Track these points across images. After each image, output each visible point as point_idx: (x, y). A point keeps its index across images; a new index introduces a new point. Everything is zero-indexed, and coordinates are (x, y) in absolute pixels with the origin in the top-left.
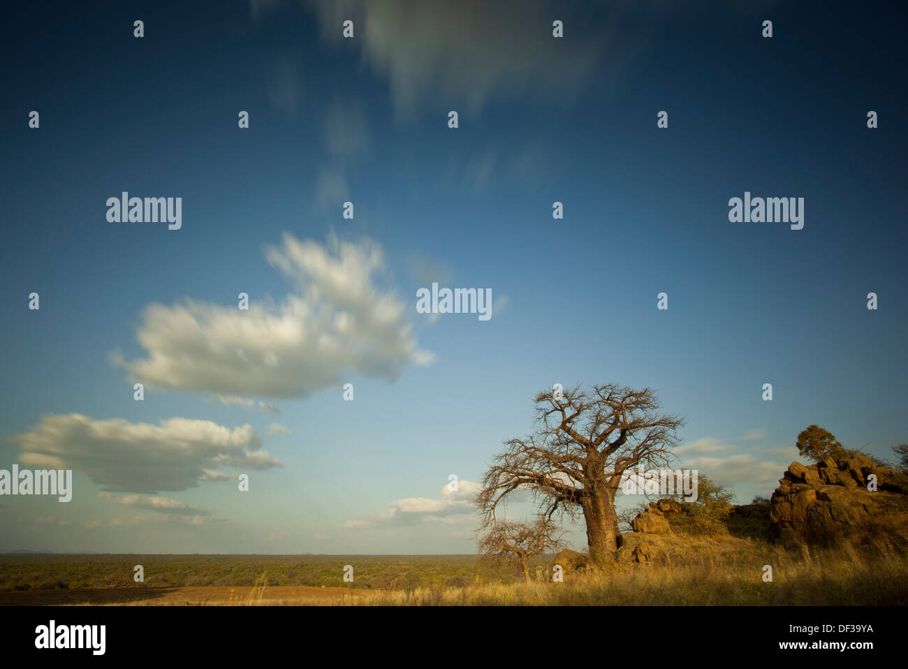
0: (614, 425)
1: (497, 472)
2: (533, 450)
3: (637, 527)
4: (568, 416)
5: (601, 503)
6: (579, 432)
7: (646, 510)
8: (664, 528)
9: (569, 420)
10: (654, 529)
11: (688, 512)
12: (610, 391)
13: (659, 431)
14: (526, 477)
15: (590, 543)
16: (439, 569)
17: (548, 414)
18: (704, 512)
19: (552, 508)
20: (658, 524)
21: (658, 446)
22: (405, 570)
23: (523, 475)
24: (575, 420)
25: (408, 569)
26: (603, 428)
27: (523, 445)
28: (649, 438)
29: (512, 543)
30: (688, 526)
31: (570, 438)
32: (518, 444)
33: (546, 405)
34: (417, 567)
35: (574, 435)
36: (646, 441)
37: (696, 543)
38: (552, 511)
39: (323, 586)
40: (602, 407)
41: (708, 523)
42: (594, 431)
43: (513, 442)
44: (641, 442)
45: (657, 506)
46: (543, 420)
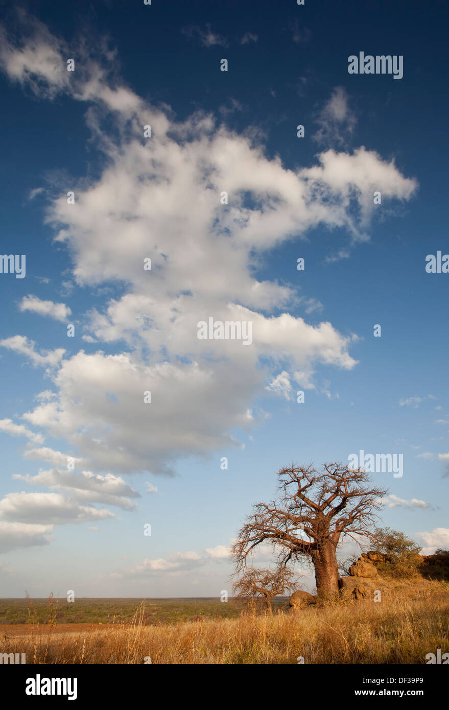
0: (336, 493)
1: (249, 529)
2: (274, 512)
3: (353, 572)
4: (302, 486)
5: (327, 554)
6: (310, 499)
7: (359, 559)
8: (373, 573)
9: (303, 490)
10: (366, 574)
11: (390, 560)
12: (336, 468)
13: (368, 498)
14: (271, 533)
15: (318, 585)
16: (182, 610)
17: (287, 484)
18: (403, 561)
19: (287, 558)
20: (369, 570)
21: (367, 510)
22: (154, 611)
23: (268, 531)
24: (307, 489)
25: (157, 610)
26: (328, 496)
27: (267, 508)
28: (361, 504)
29: (259, 585)
30: (391, 571)
31: (303, 502)
32: (263, 507)
33: (287, 477)
34: (165, 608)
35: (307, 500)
36: (358, 506)
37: (398, 584)
38: (287, 560)
39: (100, 623)
40: (328, 480)
41: (406, 569)
42: (321, 498)
43: (260, 505)
44: (355, 507)
45: (368, 556)
46: (283, 488)
